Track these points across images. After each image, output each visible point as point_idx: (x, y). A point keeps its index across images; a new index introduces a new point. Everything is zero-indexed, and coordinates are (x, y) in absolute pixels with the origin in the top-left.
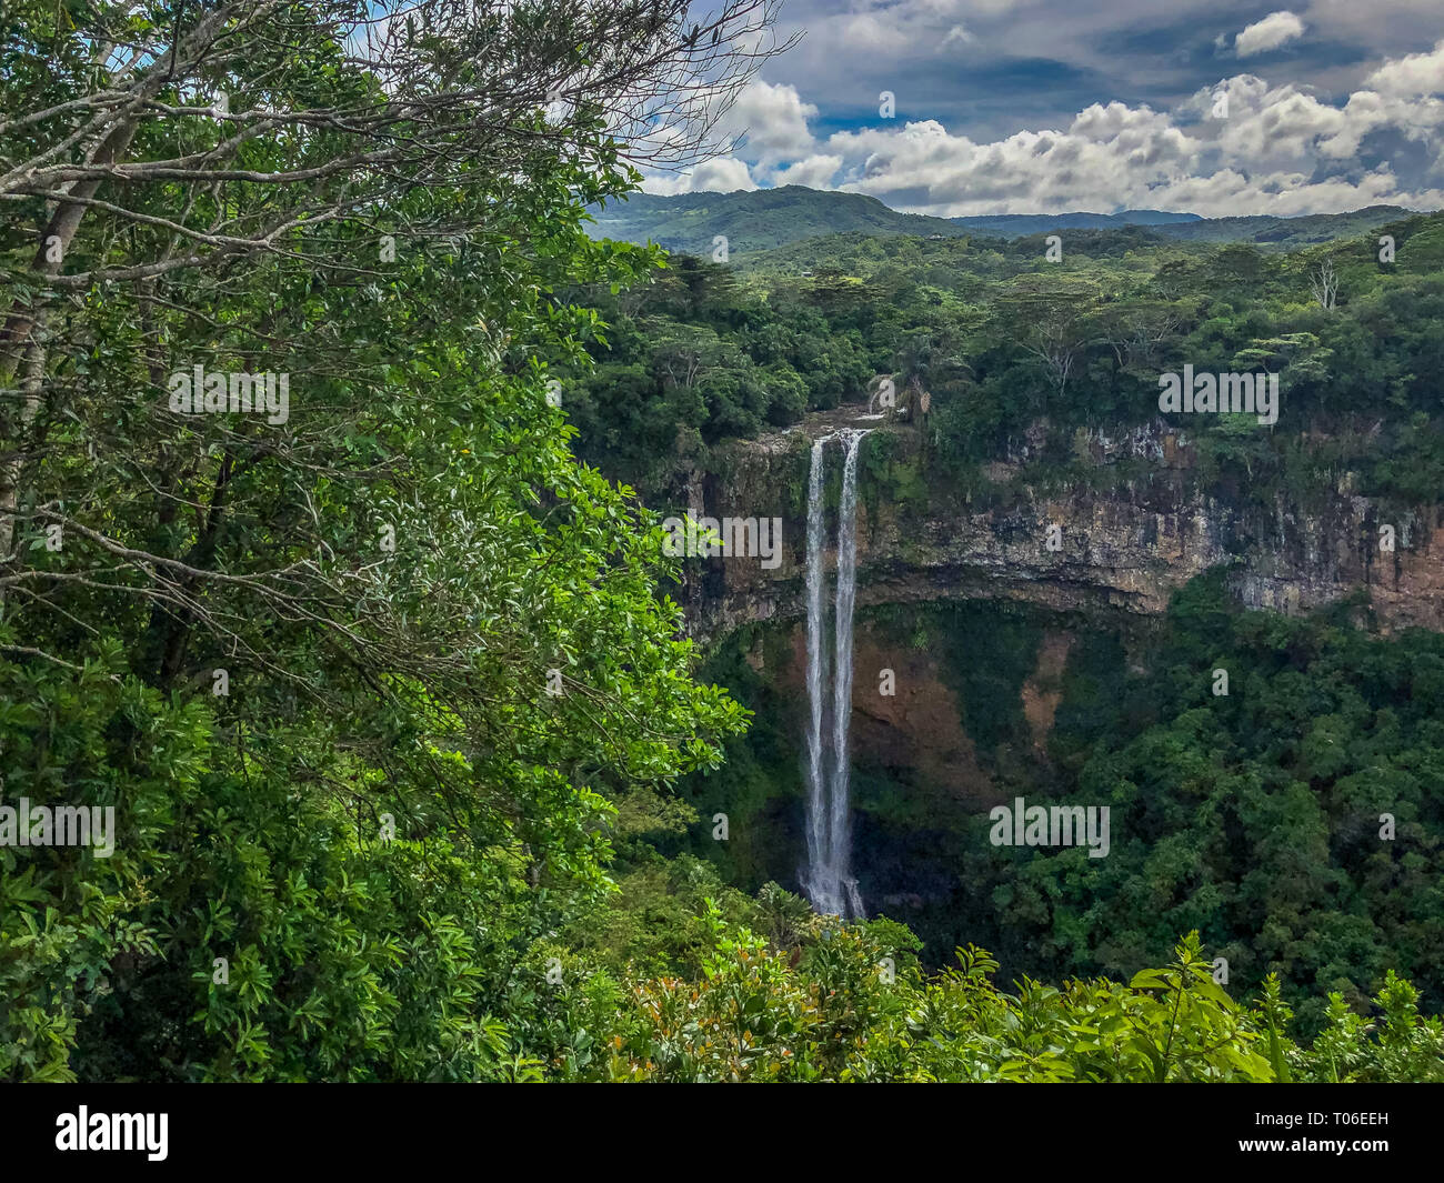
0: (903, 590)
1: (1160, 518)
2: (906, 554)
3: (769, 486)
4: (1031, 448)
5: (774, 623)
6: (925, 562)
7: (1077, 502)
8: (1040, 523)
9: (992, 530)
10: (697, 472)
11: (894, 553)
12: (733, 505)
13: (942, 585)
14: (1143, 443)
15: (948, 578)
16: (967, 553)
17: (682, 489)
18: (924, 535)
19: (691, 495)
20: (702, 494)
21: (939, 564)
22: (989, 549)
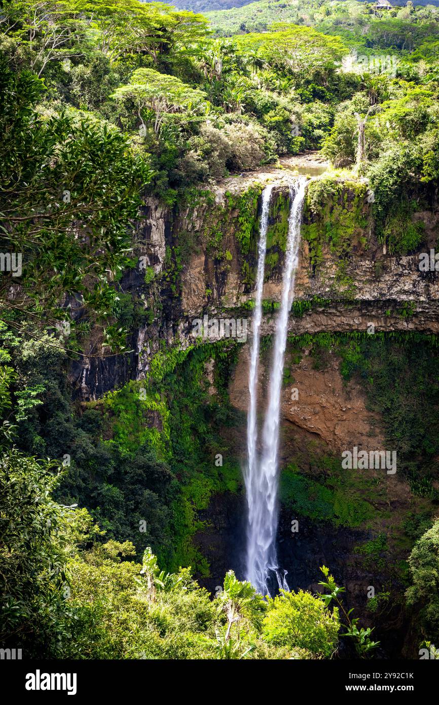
0: (338, 320)
2: (342, 289)
3: (224, 223)
5: (224, 346)
6: (358, 297)
10: (160, 209)
11: (331, 286)
13: (371, 317)
15: (377, 311)
16: (395, 289)
17: (146, 223)
18: (358, 272)
19: (154, 228)
20: (164, 228)
21: (371, 298)
22: (414, 287)
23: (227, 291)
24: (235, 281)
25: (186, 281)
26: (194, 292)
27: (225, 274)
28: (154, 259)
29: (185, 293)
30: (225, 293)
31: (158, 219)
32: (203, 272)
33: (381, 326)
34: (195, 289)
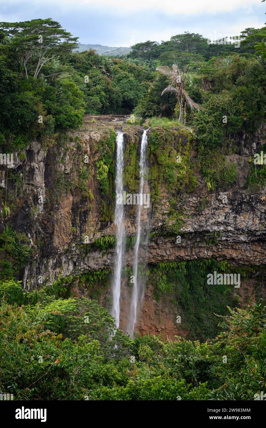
2: (171, 222)
3: (88, 166)
4: (258, 144)
6: (182, 229)
8: (264, 198)
9: (230, 204)
10: (42, 152)
11: (163, 221)
15: (187, 242)
16: (211, 221)
17: (30, 166)
18: (186, 208)
19: (37, 171)
20: (44, 170)
21: (192, 230)
22: (225, 219)
23: (87, 228)
24: (94, 219)
25: (57, 219)
26: (64, 230)
27: (86, 213)
28: (37, 200)
29: (57, 231)
30: (85, 230)
31: (40, 162)
32: (71, 211)
33: (187, 256)
34: (65, 227)
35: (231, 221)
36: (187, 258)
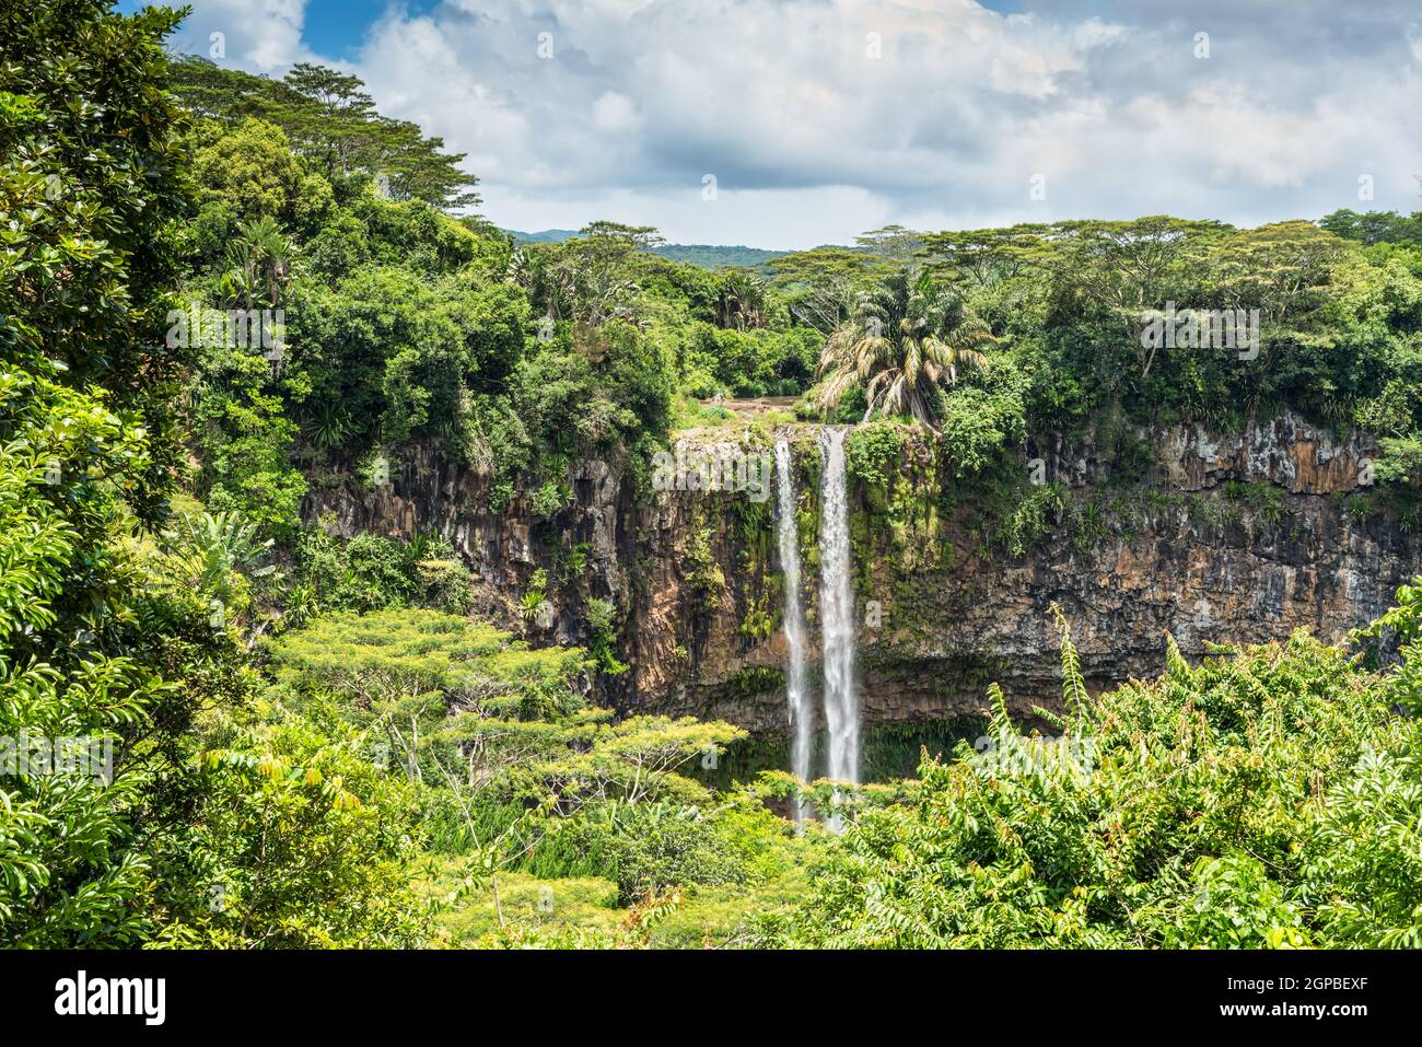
1: (1290, 572)
2: (897, 636)
4: (1091, 462)
6: (923, 651)
7: (1165, 550)
8: (1104, 582)
9: (1030, 595)
10: (610, 483)
11: (879, 634)
12: (655, 546)
13: (917, 695)
14: (1266, 454)
16: (987, 634)
17: (585, 513)
19: (598, 525)
20: (615, 524)
21: (943, 655)
22: (1019, 628)
23: (710, 650)
24: (726, 631)
25: (645, 632)
26: (659, 654)
27: (708, 617)
28: (600, 588)
29: (645, 658)
30: (707, 654)
31: (606, 505)
32: (674, 613)
33: (934, 711)
34: (660, 649)
35: (1031, 632)
36: (935, 715)
